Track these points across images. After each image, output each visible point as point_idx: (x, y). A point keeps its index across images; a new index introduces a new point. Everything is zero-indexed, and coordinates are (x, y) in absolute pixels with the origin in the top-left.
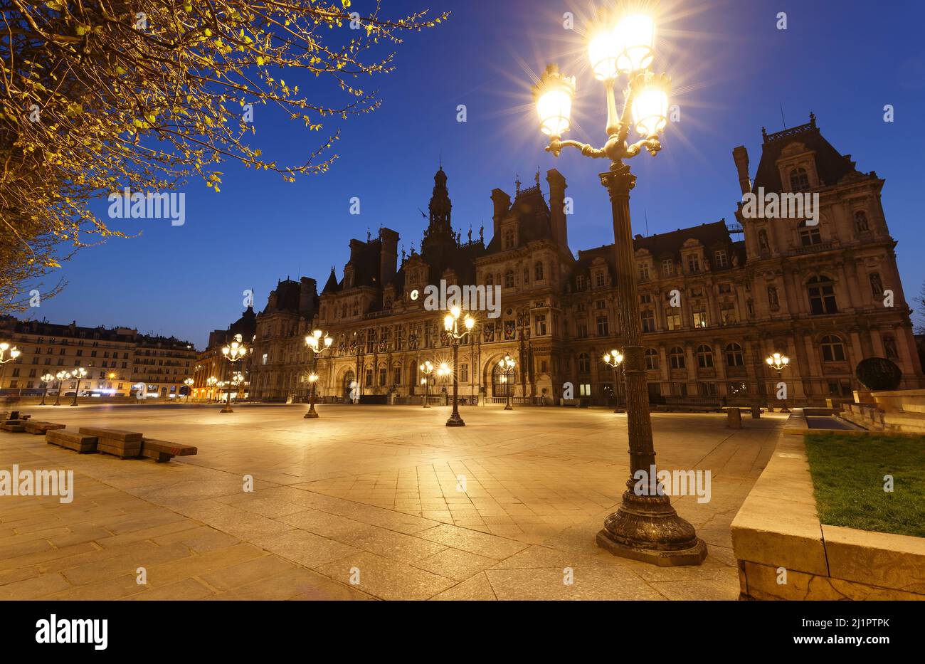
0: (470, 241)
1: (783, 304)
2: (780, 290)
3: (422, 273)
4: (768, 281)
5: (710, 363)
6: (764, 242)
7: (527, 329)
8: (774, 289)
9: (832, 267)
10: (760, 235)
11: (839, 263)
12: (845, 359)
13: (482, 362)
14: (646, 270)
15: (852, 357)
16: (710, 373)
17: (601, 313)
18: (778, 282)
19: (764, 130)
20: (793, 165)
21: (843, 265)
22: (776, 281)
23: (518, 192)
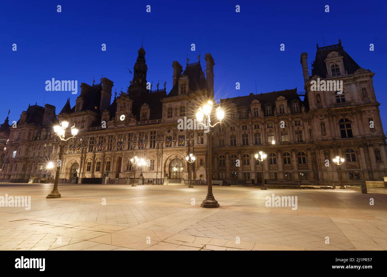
0: (158, 90)
1: (328, 132)
2: (327, 125)
3: (128, 105)
4: (321, 120)
5: (289, 163)
6: (319, 100)
7: (192, 140)
8: (324, 124)
9: (351, 114)
10: (317, 96)
11: (355, 113)
12: (357, 161)
13: (163, 159)
14: (257, 111)
15: (360, 160)
16: (289, 167)
17: (233, 133)
18: (326, 120)
19: (317, 45)
20: (333, 62)
21: (356, 114)
22: (325, 120)
23: (187, 64)
